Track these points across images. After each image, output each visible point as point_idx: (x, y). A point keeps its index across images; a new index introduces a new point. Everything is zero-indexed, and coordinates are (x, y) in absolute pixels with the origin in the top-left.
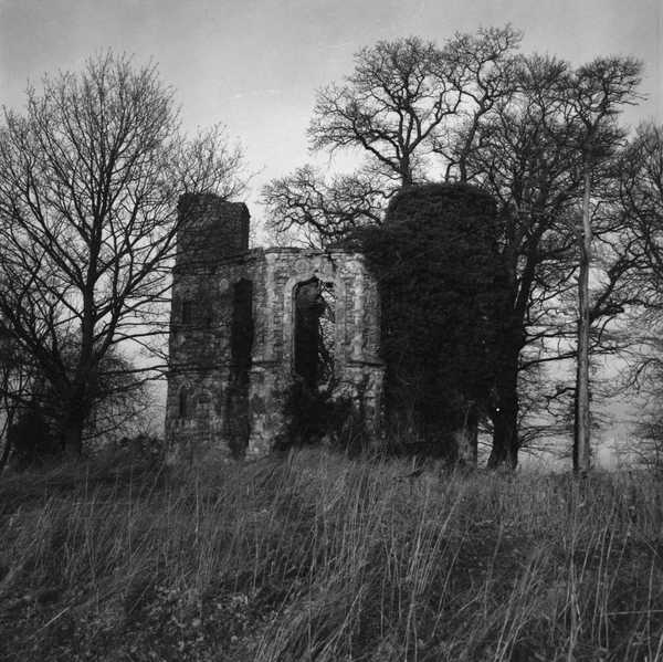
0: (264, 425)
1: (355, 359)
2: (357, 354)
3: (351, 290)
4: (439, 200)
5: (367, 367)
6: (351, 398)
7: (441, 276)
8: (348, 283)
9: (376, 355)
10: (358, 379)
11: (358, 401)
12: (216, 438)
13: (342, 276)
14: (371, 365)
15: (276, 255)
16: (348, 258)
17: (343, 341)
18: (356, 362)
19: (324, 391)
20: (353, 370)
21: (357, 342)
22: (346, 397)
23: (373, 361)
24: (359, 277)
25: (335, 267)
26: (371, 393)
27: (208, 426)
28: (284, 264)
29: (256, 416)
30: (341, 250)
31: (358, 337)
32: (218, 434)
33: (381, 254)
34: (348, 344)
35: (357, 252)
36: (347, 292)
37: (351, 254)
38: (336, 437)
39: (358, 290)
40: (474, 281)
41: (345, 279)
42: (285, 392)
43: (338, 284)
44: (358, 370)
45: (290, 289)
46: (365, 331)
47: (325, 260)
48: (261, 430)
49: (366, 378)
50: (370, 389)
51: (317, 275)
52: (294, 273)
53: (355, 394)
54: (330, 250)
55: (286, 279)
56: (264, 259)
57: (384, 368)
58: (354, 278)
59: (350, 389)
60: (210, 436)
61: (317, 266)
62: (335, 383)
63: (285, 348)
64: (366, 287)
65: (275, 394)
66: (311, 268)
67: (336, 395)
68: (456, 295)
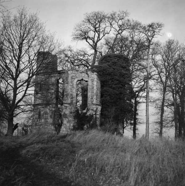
0: (67, 122)
1: (94, 103)
2: (95, 102)
3: (93, 83)
4: (116, 59)
5: (97, 106)
6: (93, 114)
7: (117, 80)
8: (93, 81)
9: (99, 102)
10: (95, 109)
11: (95, 115)
12: (50, 125)
13: (91, 79)
14: (98, 105)
15: (72, 72)
16: (93, 74)
17: (91, 98)
18: (94, 104)
19: (85, 112)
20: (93, 106)
21: (95, 98)
22: (91, 114)
23: (99, 104)
24: (96, 79)
25: (88, 76)
26: (98, 113)
27: (47, 122)
28: (74, 75)
29: (64, 119)
30: (91, 71)
31: (95, 97)
32: (51, 124)
33: (102, 73)
34: (92, 99)
35: (95, 72)
36: (92, 84)
37: (93, 72)
38: (88, 126)
39: (95, 83)
40: (126, 82)
41: (92, 80)
42: (74, 112)
43: (90, 81)
44: (95, 106)
45: (76, 82)
46: (97, 95)
47: (86, 74)
48: (66, 123)
49: (97, 109)
50: (98, 112)
51: (83, 78)
52: (77, 77)
53: (94, 113)
54: (87, 71)
55: (74, 79)
56: (68, 73)
57: (101, 106)
58: (94, 80)
59: (93, 112)
60: (48, 125)
61: (83, 76)
62: (88, 110)
63: (73, 99)
64: (97, 83)
65: (71, 113)
66: (82, 76)
67: (88, 114)
68: (121, 86)
